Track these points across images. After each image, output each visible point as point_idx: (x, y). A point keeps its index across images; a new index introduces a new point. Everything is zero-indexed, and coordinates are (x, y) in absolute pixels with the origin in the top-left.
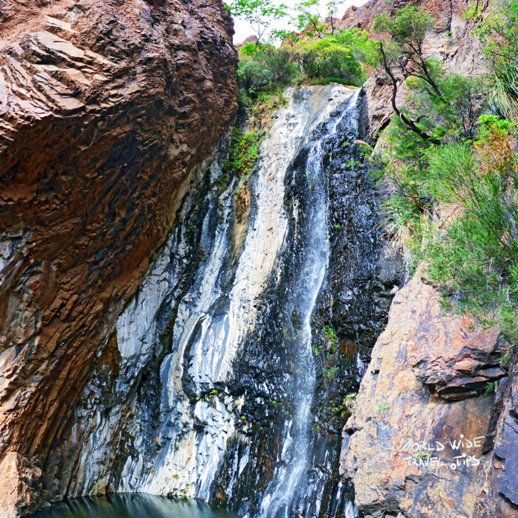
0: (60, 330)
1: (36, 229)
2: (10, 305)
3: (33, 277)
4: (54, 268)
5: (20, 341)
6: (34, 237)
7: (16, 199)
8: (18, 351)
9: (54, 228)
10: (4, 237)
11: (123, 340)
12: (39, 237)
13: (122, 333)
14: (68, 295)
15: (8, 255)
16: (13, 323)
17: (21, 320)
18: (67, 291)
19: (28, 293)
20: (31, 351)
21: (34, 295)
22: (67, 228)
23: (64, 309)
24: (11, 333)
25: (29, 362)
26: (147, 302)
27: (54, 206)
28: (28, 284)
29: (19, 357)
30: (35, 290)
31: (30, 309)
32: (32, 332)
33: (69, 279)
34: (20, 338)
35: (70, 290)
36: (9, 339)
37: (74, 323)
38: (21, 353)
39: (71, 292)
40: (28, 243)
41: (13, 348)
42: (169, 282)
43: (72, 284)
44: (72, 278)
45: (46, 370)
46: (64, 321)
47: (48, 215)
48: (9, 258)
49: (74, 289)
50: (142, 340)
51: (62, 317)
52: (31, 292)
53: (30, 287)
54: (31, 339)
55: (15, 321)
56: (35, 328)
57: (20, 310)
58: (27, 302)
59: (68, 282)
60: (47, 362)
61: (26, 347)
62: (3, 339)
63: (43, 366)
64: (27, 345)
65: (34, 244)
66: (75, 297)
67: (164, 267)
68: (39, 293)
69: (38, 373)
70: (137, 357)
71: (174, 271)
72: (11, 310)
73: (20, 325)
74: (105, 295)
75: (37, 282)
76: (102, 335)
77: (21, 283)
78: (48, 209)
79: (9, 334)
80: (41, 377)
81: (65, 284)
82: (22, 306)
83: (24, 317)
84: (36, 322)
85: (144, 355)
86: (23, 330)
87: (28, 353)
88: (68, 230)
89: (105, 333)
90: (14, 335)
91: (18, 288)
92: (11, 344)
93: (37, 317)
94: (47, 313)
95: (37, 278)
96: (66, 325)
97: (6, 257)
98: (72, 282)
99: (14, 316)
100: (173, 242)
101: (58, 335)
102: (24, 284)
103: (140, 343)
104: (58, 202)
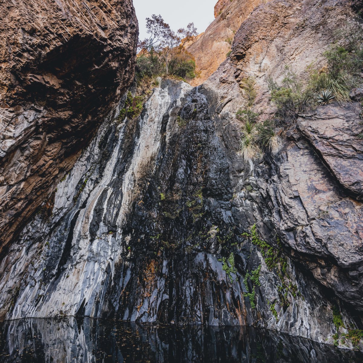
0: (36, 181)
1: (50, 110)
2: (15, 155)
3: (36, 141)
4: (47, 139)
5: (12, 183)
6: (47, 114)
7: (51, 84)
8: (8, 190)
9: (59, 113)
10: (32, 107)
11: (59, 196)
12: (50, 116)
13: (60, 192)
14: (48, 159)
15: (31, 120)
16: (12, 169)
17: (18, 168)
18: (48, 156)
19: (29, 150)
20: (16, 191)
21: (33, 153)
22: (66, 116)
23: (44, 167)
24: (8, 176)
25: (12, 199)
26: (75, 176)
27: (66, 98)
28: (31, 144)
29: (7, 194)
30: (35, 150)
31: (26, 162)
32: (22, 177)
33: (51, 149)
34: (12, 180)
35: (50, 156)
36: (5, 180)
37: (44, 179)
38: (10, 191)
39: (50, 158)
40: (43, 117)
41: (5, 187)
42: (86, 167)
43: (52, 153)
44: (53, 149)
45: (20, 207)
46: (40, 176)
47: (60, 103)
48: (31, 122)
49: (52, 156)
50: (68, 199)
51: (40, 173)
52: (32, 150)
53: (32, 147)
54: (19, 183)
55: (13, 168)
56: (25, 175)
57: (20, 161)
58: (26, 156)
59: (50, 151)
60: (22, 202)
61: (14, 188)
62: (2, 178)
63: (19, 204)
64: (15, 187)
65: (46, 119)
66: (51, 162)
67: (86, 158)
68: (36, 152)
69: (13, 209)
70: (61, 209)
71: (90, 161)
72: (14, 160)
73: (15, 171)
74: (61, 165)
75: (38, 145)
76: (49, 191)
77: (27, 143)
78: (61, 99)
79: (7, 176)
80: (15, 212)
81: (49, 152)
82: (22, 159)
83: (20, 166)
84: (27, 172)
85: (66, 208)
86: (16, 176)
87: (14, 193)
88: (65, 117)
89: (51, 190)
90: (10, 177)
91: (25, 146)
92: (5, 183)
93: (28, 168)
94: (35, 167)
95: (39, 142)
96: (40, 178)
97: (30, 121)
98: (52, 151)
99: (15, 164)
100: (92, 145)
101: (34, 184)
102: (29, 144)
103: (66, 200)
104: (68, 97)
